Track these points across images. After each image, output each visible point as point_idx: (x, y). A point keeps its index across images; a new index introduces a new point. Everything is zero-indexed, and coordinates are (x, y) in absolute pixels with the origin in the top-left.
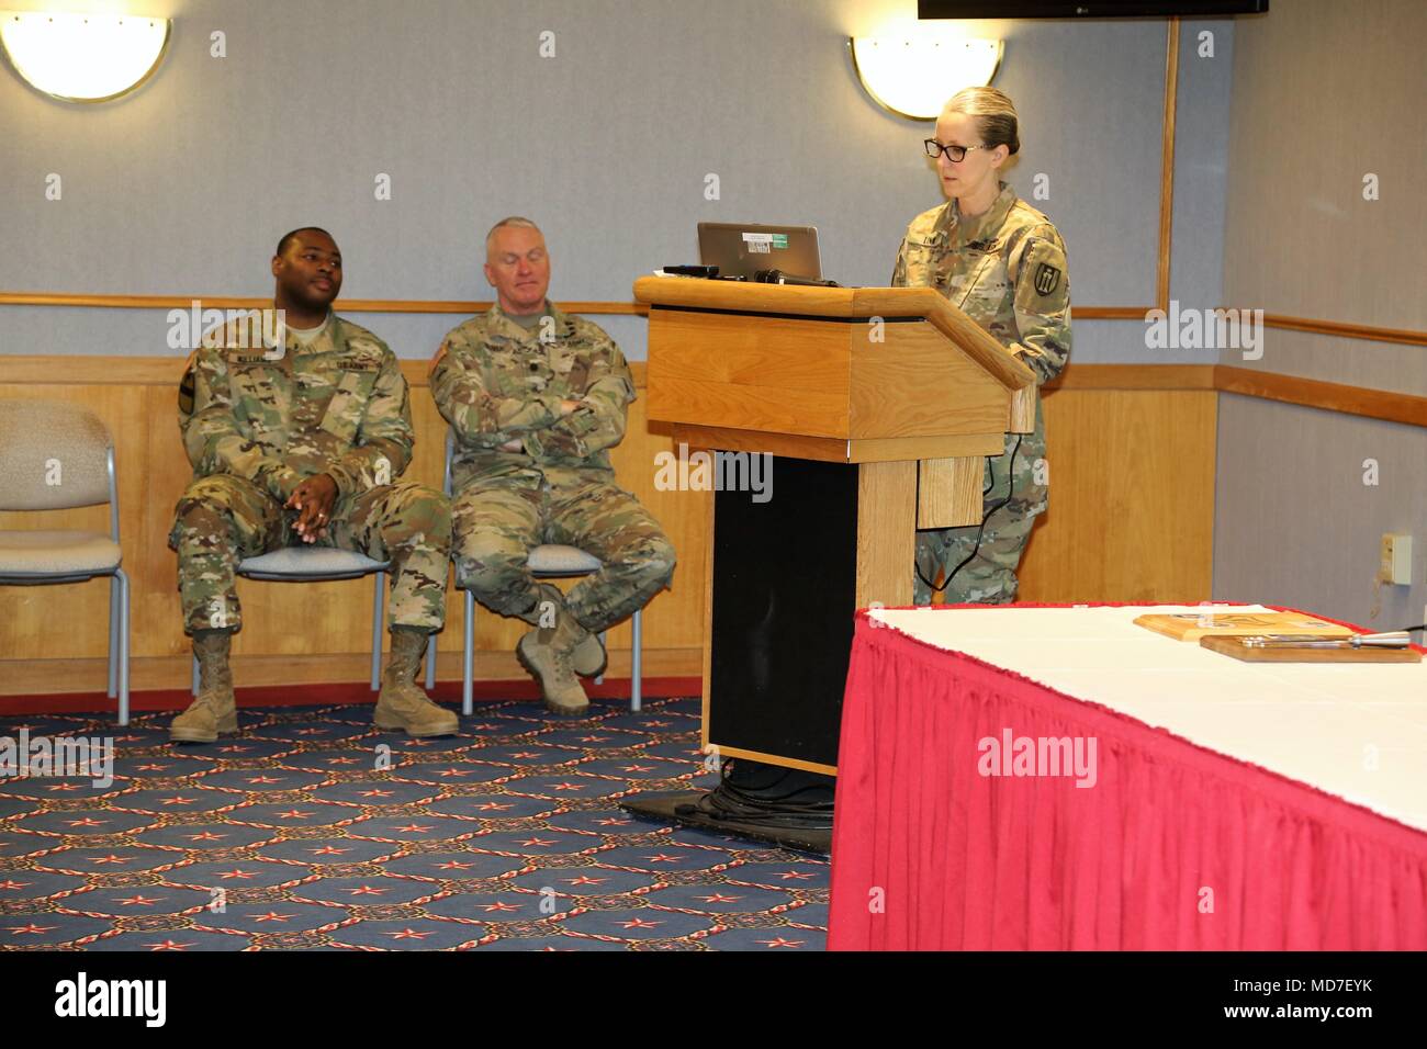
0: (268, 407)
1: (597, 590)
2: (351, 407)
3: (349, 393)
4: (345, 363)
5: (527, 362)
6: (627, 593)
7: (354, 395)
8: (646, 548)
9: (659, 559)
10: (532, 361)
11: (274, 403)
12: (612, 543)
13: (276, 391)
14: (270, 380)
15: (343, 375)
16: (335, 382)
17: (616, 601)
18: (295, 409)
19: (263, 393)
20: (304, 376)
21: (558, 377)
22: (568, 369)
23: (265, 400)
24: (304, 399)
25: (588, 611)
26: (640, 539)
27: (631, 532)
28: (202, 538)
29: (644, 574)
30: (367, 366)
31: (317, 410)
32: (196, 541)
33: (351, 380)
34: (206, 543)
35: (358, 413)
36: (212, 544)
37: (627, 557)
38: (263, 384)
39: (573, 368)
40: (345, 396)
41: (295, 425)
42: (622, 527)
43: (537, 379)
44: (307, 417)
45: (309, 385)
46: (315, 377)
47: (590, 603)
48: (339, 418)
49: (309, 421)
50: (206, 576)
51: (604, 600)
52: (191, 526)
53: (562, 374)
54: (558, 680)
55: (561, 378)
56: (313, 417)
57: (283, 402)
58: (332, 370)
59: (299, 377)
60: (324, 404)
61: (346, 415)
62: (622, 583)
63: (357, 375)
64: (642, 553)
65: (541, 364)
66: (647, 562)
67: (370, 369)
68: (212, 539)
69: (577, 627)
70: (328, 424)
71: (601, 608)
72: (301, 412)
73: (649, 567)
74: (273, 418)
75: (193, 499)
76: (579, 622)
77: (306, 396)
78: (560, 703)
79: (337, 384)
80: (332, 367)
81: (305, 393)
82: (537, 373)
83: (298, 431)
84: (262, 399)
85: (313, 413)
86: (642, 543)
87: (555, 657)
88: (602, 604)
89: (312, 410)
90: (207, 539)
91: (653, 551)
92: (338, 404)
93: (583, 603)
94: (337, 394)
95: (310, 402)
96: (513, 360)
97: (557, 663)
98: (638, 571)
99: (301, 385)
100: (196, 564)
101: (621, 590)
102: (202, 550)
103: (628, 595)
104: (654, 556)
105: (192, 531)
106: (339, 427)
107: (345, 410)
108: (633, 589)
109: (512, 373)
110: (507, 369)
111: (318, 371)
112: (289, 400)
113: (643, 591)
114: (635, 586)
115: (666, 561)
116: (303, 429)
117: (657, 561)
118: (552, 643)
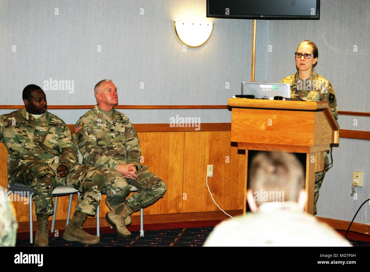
0: (26, 138)
1: (140, 197)
2: (53, 138)
3: (53, 133)
4: (51, 124)
5: (110, 128)
6: (150, 199)
7: (54, 134)
8: (159, 184)
9: (163, 188)
10: (111, 128)
11: (28, 136)
12: (146, 183)
13: (28, 133)
14: (26, 129)
15: (50, 128)
16: (48, 130)
17: (147, 201)
18: (35, 138)
19: (24, 134)
20: (38, 128)
21: (121, 134)
22: (124, 132)
23: (25, 136)
24: (38, 135)
25: (136, 204)
26: (156, 182)
27: (153, 179)
28: (46, 187)
29: (157, 192)
30: (58, 125)
31: (42, 139)
32: (44, 188)
33: (53, 129)
34: (48, 188)
35: (55, 140)
36: (49, 188)
37: (153, 187)
38: (23, 131)
39: (125, 131)
40: (51, 134)
41: (36, 143)
42: (148, 178)
43: (113, 134)
44: (39, 141)
45: (39, 130)
46: (41, 128)
47: (137, 202)
48: (49, 141)
49: (40, 142)
50: (47, 199)
51: (142, 201)
52: (43, 183)
53: (122, 133)
54: (122, 226)
55: (122, 134)
56: (41, 141)
57: (31, 136)
58: (46, 126)
59: (36, 128)
60: (44, 136)
61: (51, 141)
62: (150, 195)
63: (55, 128)
64: (158, 186)
65: (114, 129)
66: (160, 189)
67: (59, 126)
68: (50, 187)
69: (130, 209)
70: (46, 143)
71: (141, 203)
72: (37, 139)
73: (160, 190)
74: (28, 141)
75: (44, 174)
76: (131, 208)
77: (38, 134)
78: (123, 233)
79: (49, 131)
80: (47, 125)
81: (38, 133)
82: (113, 132)
83: (36, 144)
84: (24, 135)
85: (41, 140)
86: (157, 183)
87: (122, 219)
88: (141, 202)
89: (40, 138)
90: (48, 187)
91: (161, 185)
92: (49, 137)
93: (134, 201)
94: (49, 133)
95: (40, 136)
96: (106, 127)
97: (122, 221)
98: (156, 191)
99: (37, 130)
100: (44, 194)
101: (149, 197)
102: (47, 190)
103: (151, 199)
104: (162, 187)
105: (43, 184)
106: (49, 144)
107: (51, 139)
108: (153, 197)
109: (107, 132)
110: (105, 130)
111: (42, 126)
112: (33, 135)
113: (156, 198)
114: (154, 196)
115: (164, 188)
116: (38, 144)
117: (162, 188)
118: (121, 214)
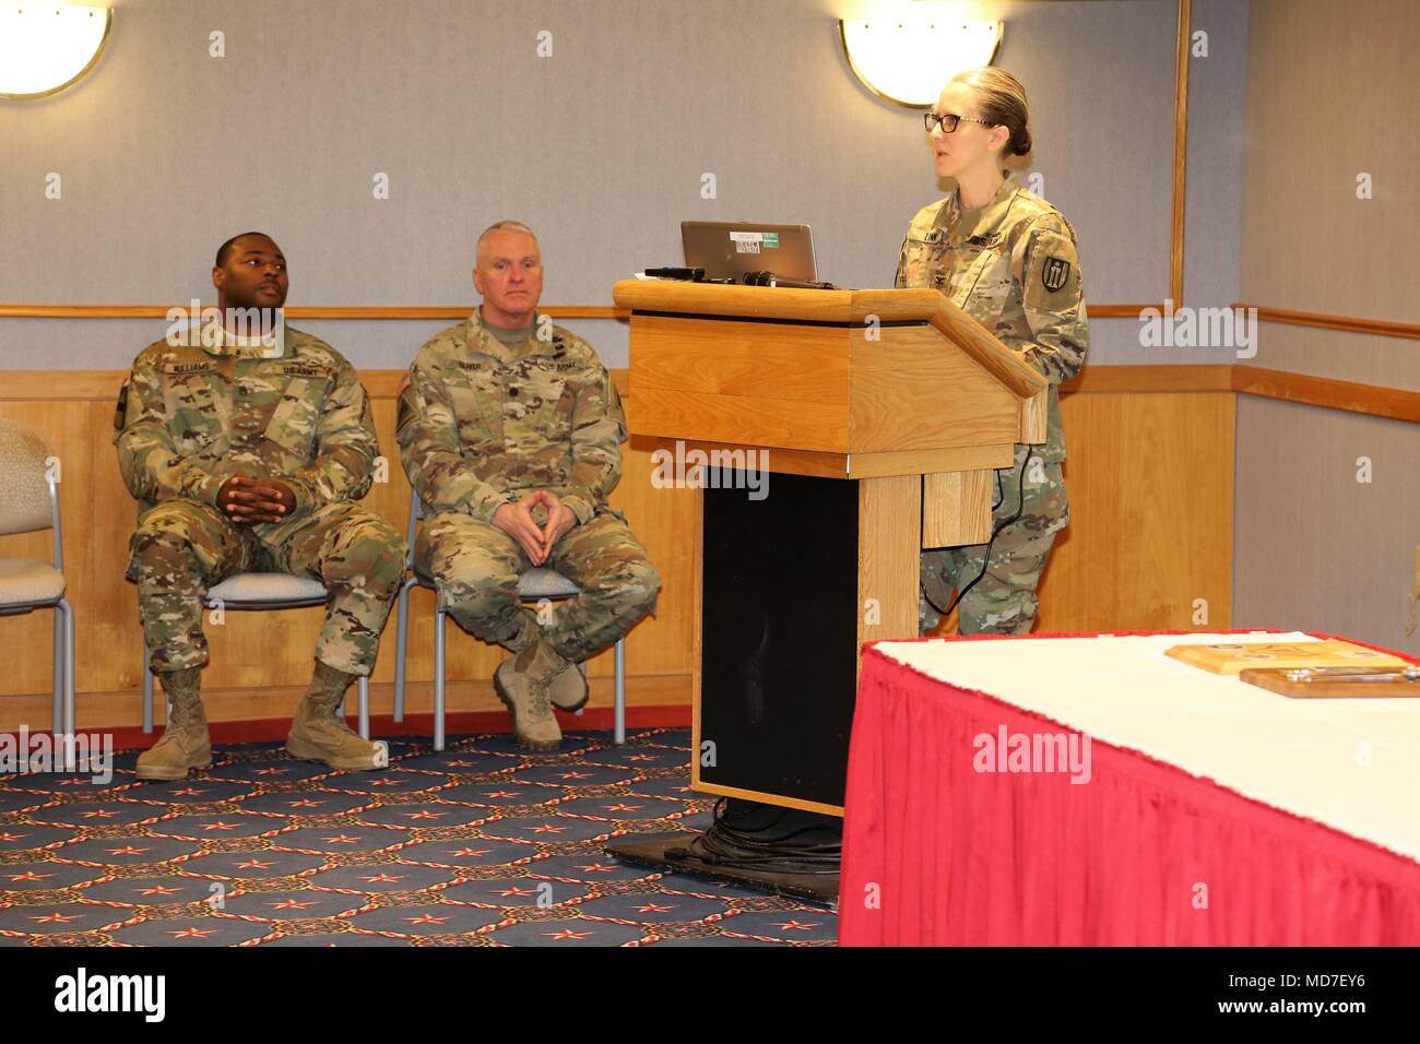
0: (208, 415)
1: (573, 615)
2: (298, 415)
3: (297, 400)
4: (292, 368)
5: (506, 385)
7: (301, 400)
8: (624, 572)
9: (639, 583)
10: (512, 385)
11: (214, 410)
12: (590, 566)
13: (216, 397)
14: (209, 387)
15: (290, 381)
16: (280, 388)
18: (237, 416)
19: (202, 401)
20: (246, 381)
21: (546, 404)
22: (557, 396)
23: (205, 409)
24: (247, 405)
25: (565, 638)
28: (159, 577)
29: (621, 599)
30: (316, 372)
31: (261, 417)
32: (152, 581)
33: (299, 386)
34: (163, 582)
35: (306, 422)
36: (171, 584)
37: (602, 582)
38: (201, 392)
39: (563, 396)
40: (292, 403)
41: (237, 432)
43: (516, 406)
44: (250, 424)
45: (252, 390)
46: (258, 381)
47: (567, 630)
48: (284, 427)
49: (252, 429)
50: (164, 617)
51: (581, 627)
52: (148, 565)
53: (551, 401)
55: (549, 406)
56: (256, 424)
57: (224, 409)
58: (277, 375)
59: (241, 382)
60: (269, 410)
61: (293, 424)
62: (599, 609)
63: (305, 381)
65: (522, 388)
66: (626, 587)
67: (319, 375)
68: (170, 577)
70: (272, 433)
71: (578, 635)
72: (244, 419)
73: (627, 592)
74: (216, 426)
77: (249, 402)
79: (283, 391)
80: (278, 372)
81: (247, 398)
82: (516, 398)
83: (240, 439)
84: (201, 408)
85: (257, 420)
88: (579, 631)
89: (256, 416)
90: (164, 579)
91: (631, 575)
92: (284, 411)
93: (560, 629)
94: (283, 400)
95: (253, 408)
96: (493, 383)
98: (615, 595)
99: (243, 390)
100: (155, 604)
102: (160, 590)
103: (606, 621)
104: (634, 580)
105: (148, 569)
106: (284, 436)
107: (291, 418)
109: (492, 397)
110: (487, 391)
111: (263, 376)
112: (230, 407)
114: (613, 612)
116: (245, 438)
117: (635, 585)
